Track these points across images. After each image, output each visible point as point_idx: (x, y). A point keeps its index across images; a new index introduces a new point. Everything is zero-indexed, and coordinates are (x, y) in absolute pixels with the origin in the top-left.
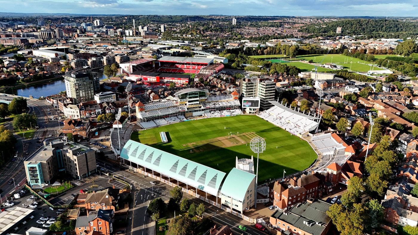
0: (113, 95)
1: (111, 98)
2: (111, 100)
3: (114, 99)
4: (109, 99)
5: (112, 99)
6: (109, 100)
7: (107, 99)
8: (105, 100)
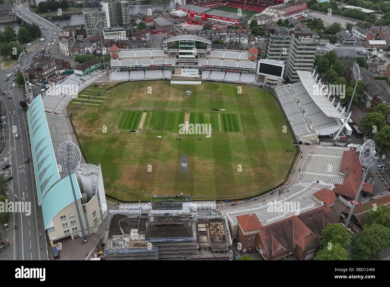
0: (122, 32)
1: (119, 36)
2: (119, 37)
3: (124, 37)
4: (117, 36)
5: (121, 36)
6: (117, 38)
7: (115, 36)
8: (112, 36)
